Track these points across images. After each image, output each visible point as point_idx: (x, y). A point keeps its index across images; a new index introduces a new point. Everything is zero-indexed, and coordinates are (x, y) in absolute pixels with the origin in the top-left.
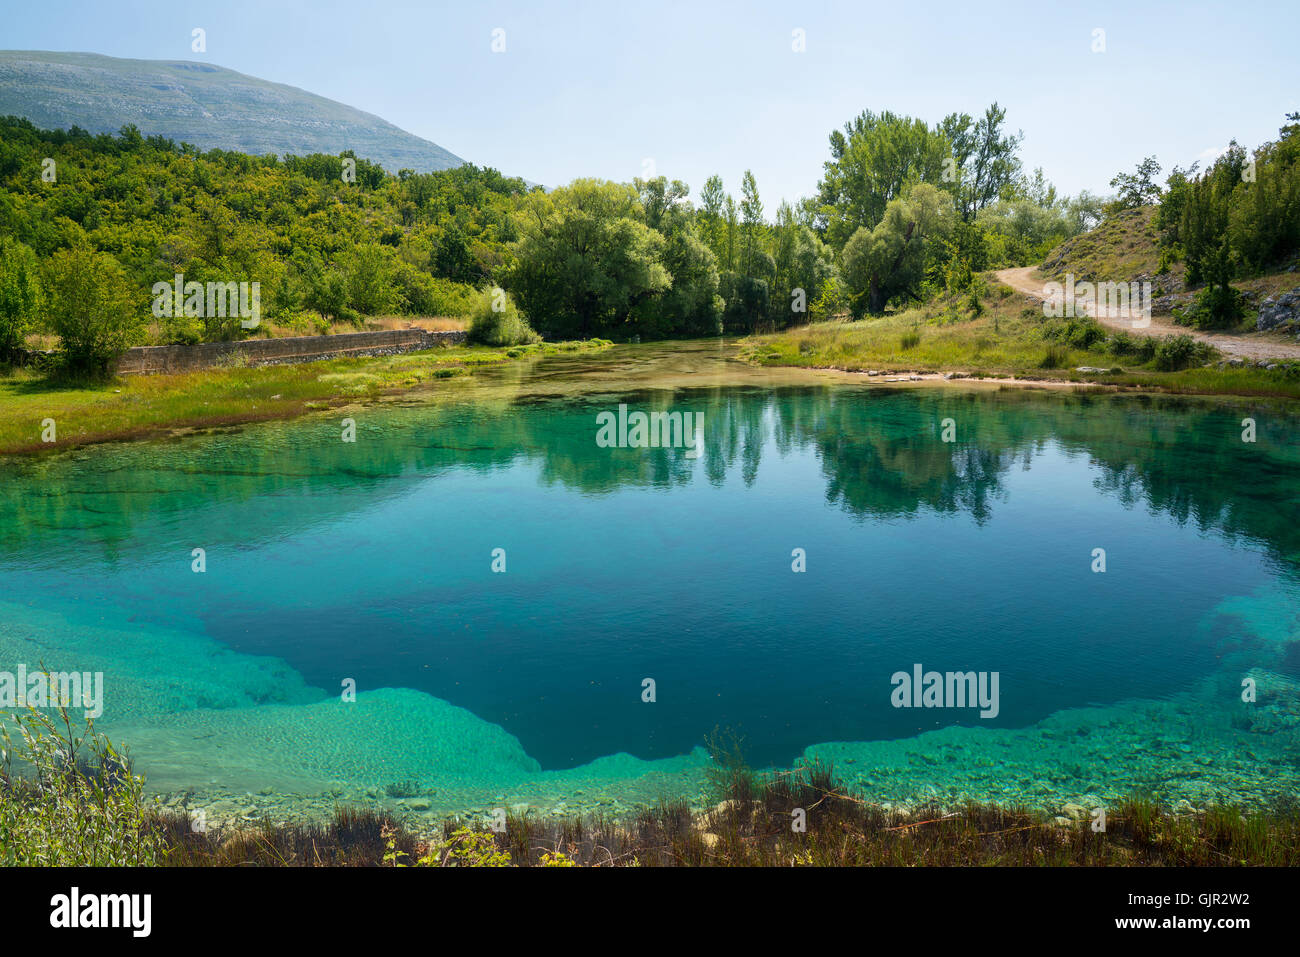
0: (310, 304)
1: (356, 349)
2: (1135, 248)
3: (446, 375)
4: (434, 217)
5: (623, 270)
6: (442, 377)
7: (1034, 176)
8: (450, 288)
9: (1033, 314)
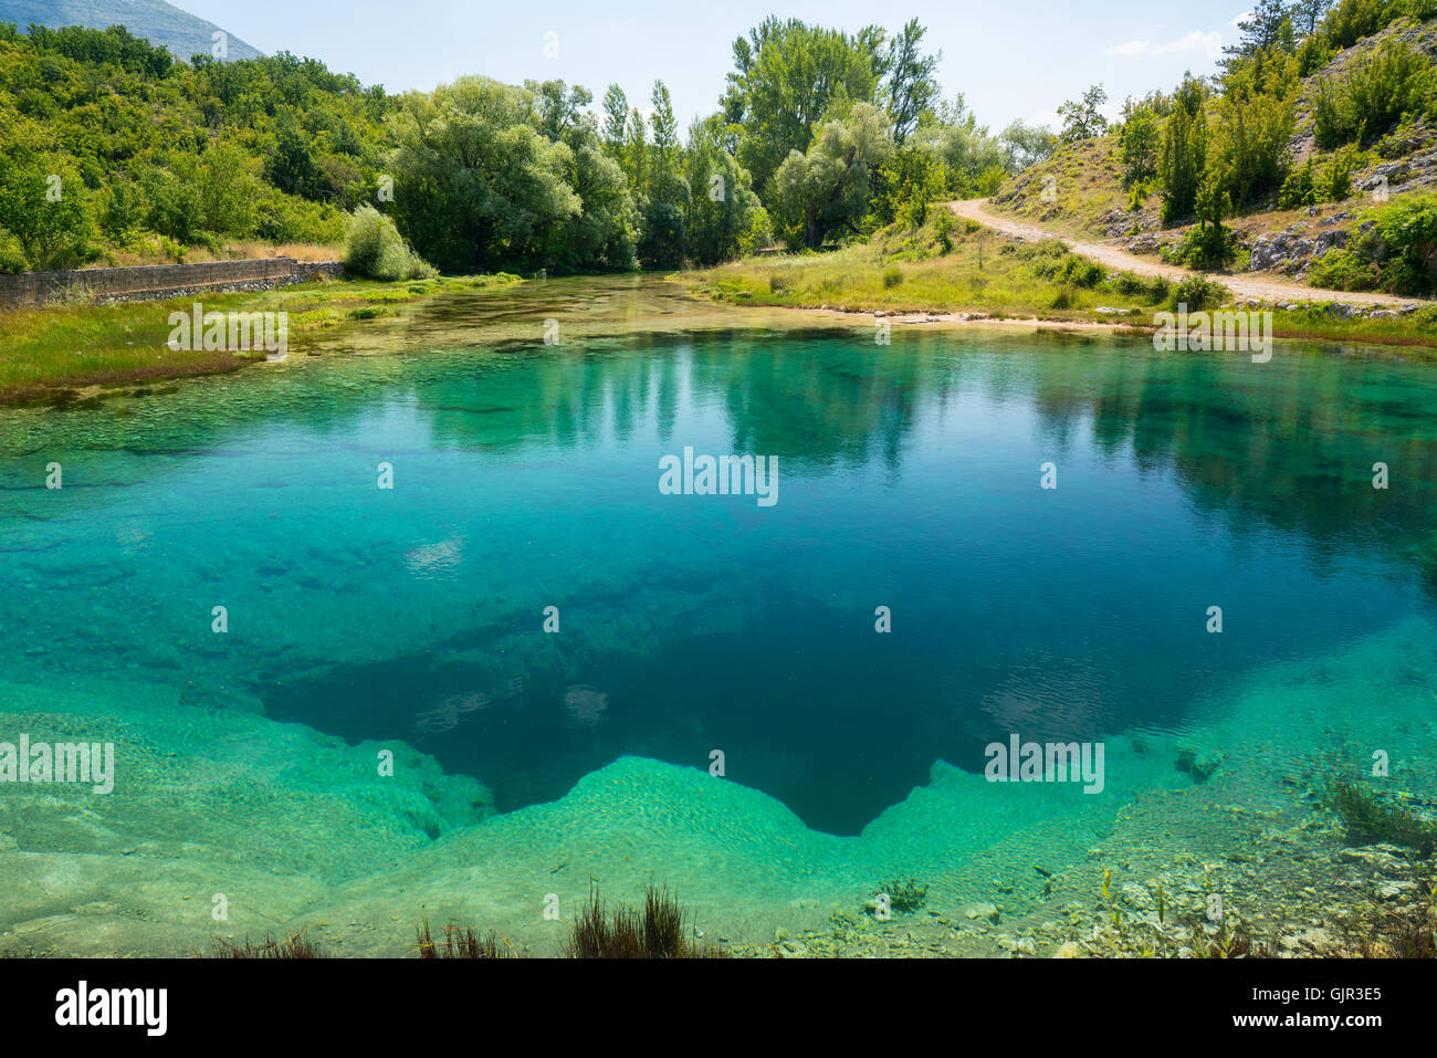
0: (153, 223)
1: (218, 283)
2: (1098, 182)
3: (367, 316)
4: (247, 118)
5: (524, 190)
6: (362, 318)
7: (956, 100)
8: (304, 208)
9: (1013, 250)
